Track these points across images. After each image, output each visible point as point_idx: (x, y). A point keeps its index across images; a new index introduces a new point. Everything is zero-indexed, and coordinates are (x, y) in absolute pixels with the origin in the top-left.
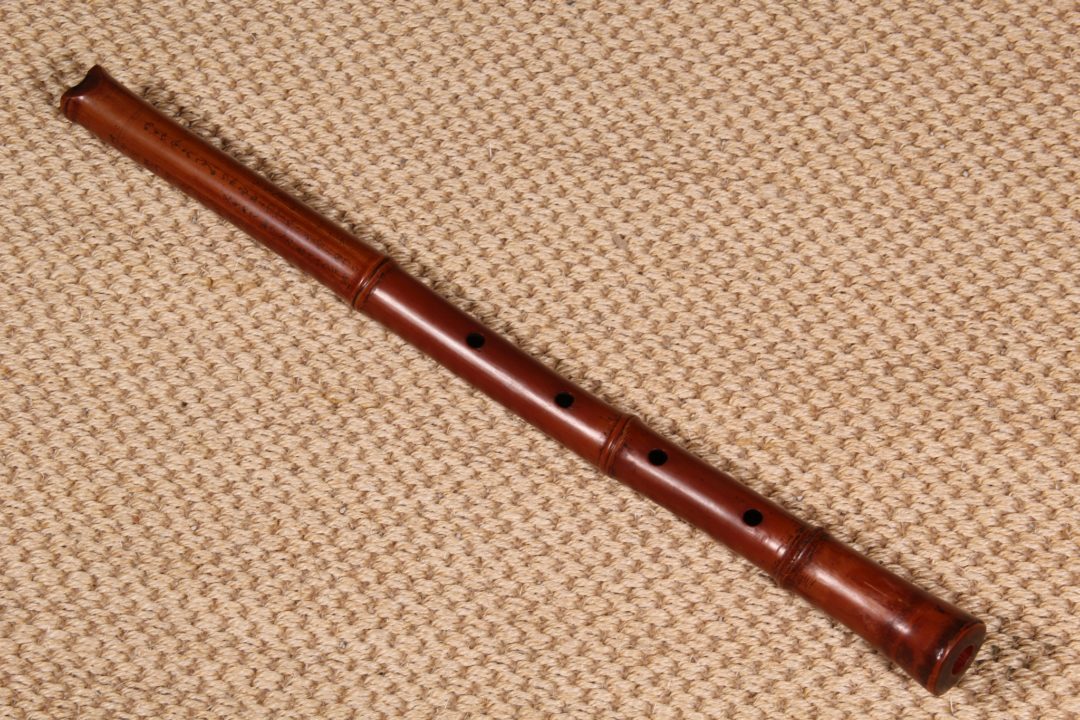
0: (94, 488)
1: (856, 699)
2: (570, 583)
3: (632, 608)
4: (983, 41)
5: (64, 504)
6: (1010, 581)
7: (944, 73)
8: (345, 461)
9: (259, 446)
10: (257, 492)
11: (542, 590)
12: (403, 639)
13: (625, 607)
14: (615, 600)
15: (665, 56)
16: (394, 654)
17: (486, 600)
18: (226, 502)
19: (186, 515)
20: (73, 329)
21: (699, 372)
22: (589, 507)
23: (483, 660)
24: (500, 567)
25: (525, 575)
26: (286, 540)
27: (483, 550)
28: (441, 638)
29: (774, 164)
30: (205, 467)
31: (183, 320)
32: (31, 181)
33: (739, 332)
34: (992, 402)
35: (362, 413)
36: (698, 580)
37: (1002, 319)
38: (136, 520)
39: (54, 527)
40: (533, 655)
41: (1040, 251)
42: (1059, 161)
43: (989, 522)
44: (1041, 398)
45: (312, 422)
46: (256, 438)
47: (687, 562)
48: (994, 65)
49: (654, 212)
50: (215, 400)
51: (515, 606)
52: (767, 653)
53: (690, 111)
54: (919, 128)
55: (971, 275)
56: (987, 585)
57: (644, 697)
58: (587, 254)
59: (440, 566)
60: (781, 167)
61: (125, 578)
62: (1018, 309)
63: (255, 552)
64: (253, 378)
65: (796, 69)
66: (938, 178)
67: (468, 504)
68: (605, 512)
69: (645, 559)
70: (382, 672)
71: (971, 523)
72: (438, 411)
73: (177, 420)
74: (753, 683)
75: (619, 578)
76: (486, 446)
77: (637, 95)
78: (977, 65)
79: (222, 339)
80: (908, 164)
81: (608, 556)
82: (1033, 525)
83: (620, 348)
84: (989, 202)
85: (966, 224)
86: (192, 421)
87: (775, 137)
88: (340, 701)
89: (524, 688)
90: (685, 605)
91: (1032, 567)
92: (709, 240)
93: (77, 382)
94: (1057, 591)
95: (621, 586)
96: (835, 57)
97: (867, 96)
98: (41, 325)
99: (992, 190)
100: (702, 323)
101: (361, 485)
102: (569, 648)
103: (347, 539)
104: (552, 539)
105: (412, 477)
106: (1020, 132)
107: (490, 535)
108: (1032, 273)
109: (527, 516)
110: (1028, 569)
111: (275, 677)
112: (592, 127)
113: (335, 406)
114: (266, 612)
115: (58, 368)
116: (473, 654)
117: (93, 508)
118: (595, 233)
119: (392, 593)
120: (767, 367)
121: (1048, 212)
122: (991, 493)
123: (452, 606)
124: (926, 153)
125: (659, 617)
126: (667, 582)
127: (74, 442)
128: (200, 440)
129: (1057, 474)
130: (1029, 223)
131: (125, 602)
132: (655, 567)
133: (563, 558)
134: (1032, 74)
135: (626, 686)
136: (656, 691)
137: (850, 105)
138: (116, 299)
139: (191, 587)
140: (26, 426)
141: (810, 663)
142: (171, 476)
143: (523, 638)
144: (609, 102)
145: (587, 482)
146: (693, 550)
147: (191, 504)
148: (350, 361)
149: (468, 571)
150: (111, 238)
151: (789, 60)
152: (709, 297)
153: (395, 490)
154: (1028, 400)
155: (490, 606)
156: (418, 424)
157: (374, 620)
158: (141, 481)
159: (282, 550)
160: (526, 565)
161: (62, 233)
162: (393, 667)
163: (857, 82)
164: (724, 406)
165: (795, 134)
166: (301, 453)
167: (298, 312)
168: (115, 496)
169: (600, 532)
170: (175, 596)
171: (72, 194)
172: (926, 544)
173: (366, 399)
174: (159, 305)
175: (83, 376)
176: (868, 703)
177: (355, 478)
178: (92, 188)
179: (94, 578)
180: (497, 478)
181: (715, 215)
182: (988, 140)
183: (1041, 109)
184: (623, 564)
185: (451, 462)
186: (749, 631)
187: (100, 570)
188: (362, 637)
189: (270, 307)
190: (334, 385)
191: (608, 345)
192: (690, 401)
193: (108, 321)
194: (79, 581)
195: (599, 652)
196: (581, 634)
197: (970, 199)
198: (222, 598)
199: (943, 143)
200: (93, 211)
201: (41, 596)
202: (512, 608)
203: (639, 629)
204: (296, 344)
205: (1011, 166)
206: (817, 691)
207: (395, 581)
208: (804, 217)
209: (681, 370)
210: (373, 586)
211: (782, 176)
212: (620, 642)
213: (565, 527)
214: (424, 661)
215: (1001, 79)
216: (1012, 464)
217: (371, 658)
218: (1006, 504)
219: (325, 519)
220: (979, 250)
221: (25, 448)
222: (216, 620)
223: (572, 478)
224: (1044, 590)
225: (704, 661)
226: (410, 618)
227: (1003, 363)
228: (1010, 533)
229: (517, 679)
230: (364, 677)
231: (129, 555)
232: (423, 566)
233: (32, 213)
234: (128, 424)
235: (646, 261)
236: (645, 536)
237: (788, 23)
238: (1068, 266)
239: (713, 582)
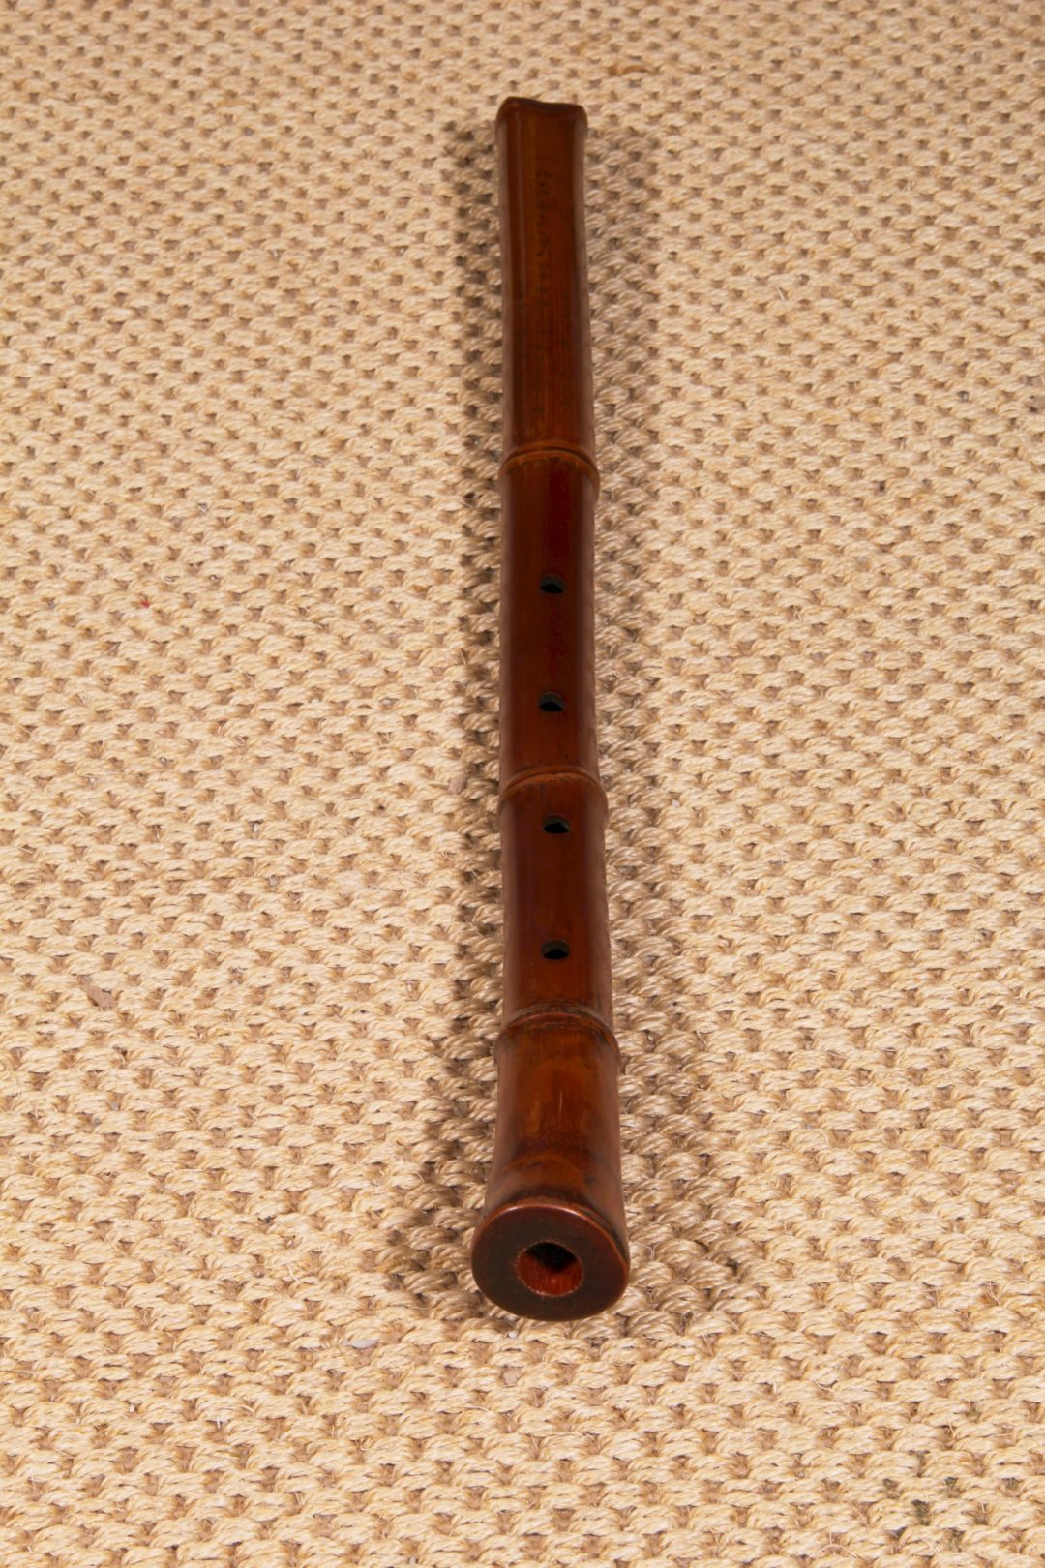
6: (919, 1390)
15: (125, 721)
21: (285, 1171)
22: (129, 1425)
29: (349, 841)
33: (348, 1097)
34: (811, 1119)
36: (357, 1504)
37: (794, 997)
41: (828, 889)
42: (823, 760)
43: (854, 1305)
44: (891, 1099)
47: (329, 1478)
48: (680, 648)
49: (155, 947)
53: (187, 792)
55: (723, 942)
56: (878, 1405)
58: (45, 1029)
60: (364, 845)
62: (817, 976)
65: (354, 704)
68: (160, 1427)
69: (250, 1488)
71: (824, 1312)
75: (206, 1532)
77: (88, 783)
78: (655, 652)
81: (180, 1499)
82: (932, 1295)
83: (136, 1159)
84: (725, 834)
85: (696, 872)
87: (341, 803)
90: (341, 1550)
91: (947, 1360)
92: (261, 970)
94: (1000, 1388)
95: (213, 1544)
96: (416, 677)
100: (276, 1093)
104: (67, 1493)
106: (747, 730)
108: (823, 923)
110: (942, 1365)
112: (18, 842)
118: (55, 997)
120: (406, 1141)
121: (825, 831)
122: (845, 1259)
126: (300, 1520)
129: (950, 1208)
130: (800, 851)
132: (270, 1498)
133: (91, 1521)
134: (744, 648)
144: (40, 802)
145: (116, 1384)
146: (338, 1456)
151: (342, 693)
152: (280, 1054)
154: (870, 1106)
160: (25, 1549)
164: (344, 1215)
165: (374, 792)
169: (157, 1461)
172: (754, 1361)
181: (265, 932)
182: (699, 749)
183: (773, 694)
184: (207, 1506)
191: (114, 1161)
192: (281, 1219)
197: (694, 835)
205: (747, 779)
208: (420, 907)
209: (255, 1174)
211: (369, 857)
213: (88, 1468)
215: (699, 664)
216: (870, 1206)
218: (878, 1270)
220: (727, 903)
223: (86, 1385)
224: (978, 1390)
227: (813, 1058)
228: (896, 1315)
235: (157, 1020)
236: (243, 1452)
237: (326, 643)
238: (880, 902)
239: (385, 1501)
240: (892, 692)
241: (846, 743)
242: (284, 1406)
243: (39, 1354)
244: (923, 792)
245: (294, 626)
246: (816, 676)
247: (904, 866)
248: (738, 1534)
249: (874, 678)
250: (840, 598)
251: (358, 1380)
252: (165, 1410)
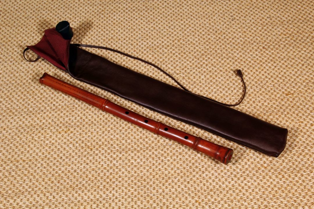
0: (48, 178)
1: (208, 177)
2: (148, 171)
3: (161, 172)
4: (192, 51)
5: (43, 183)
7: (187, 58)
8: (97, 159)
9: (79, 161)
10: (81, 170)
11: (143, 174)
12: (119, 191)
13: (159, 172)
14: (157, 172)
16: (118, 194)
17: (133, 178)
18: (75, 174)
19: (68, 179)
20: (35, 149)
22: (147, 155)
23: (135, 190)
24: (133, 171)
25: (138, 172)
26: (90, 178)
27: (129, 169)
28: (126, 188)
30: (69, 168)
31: (56, 141)
32: (17, 122)
35: (97, 149)
36: (172, 163)
38: (59, 182)
39: (42, 188)
40: (145, 187)
41: (215, 86)
42: (213, 69)
45: (88, 154)
46: (78, 160)
47: (168, 160)
48: (196, 54)
50: (67, 155)
51: (139, 178)
52: (189, 173)
54: (186, 69)
57: (169, 188)
59: (121, 175)
61: (60, 194)
63: (84, 182)
64: (73, 148)
66: (192, 77)
67: (123, 161)
68: (150, 155)
69: (160, 162)
70: (116, 198)
72: (112, 145)
73: (61, 161)
74: (188, 180)
75: (157, 167)
76: (123, 149)
78: (193, 55)
79: (65, 143)
80: (186, 76)
81: (153, 163)
84: (203, 79)
85: (200, 84)
86: (64, 160)
88: (110, 206)
89: (145, 193)
90: (171, 169)
93: (38, 159)
96: (167, 60)
97: (175, 65)
98: (28, 150)
99: (203, 77)
101: (101, 163)
102: (151, 183)
103: (102, 174)
104: (142, 163)
105: (111, 159)
106: (204, 65)
107: (129, 166)
108: (215, 90)
109: (135, 160)
111: (96, 205)
113: (91, 150)
114: (90, 193)
115: (34, 157)
116: (133, 189)
117: (49, 182)
119: (114, 182)
121: (214, 78)
123: (126, 181)
124: (189, 73)
125: (167, 172)
126: (166, 165)
127: (41, 171)
128: (67, 163)
130: (211, 81)
131: (61, 199)
132: (163, 163)
133: (145, 166)
134: (203, 55)
135: (164, 187)
136: (170, 186)
137: (172, 68)
138: (42, 140)
139: (74, 192)
140: (31, 170)
141: (197, 173)
142: (63, 172)
143: (142, 184)
145: (145, 151)
146: (169, 158)
147: (69, 176)
148: (92, 140)
149: (127, 174)
150: (37, 129)
153: (108, 162)
155: (134, 180)
156: (109, 148)
157: (112, 189)
158: (57, 175)
159: (89, 180)
161: (27, 131)
162: (118, 197)
163: (172, 63)
166: (87, 160)
167: (79, 133)
168: (53, 179)
169: (150, 159)
170: (71, 195)
171: (27, 122)
173: (97, 146)
174: (50, 139)
175: (39, 157)
176: (210, 177)
177: (100, 162)
178: (30, 120)
179: (54, 196)
180: (127, 155)
182: (199, 68)
183: (206, 60)
184: (157, 164)
185: (118, 154)
186: (184, 170)
187: (54, 194)
188: (111, 192)
189: (73, 134)
190: (90, 145)
193: (41, 145)
194: (51, 197)
195: (157, 182)
196: (153, 180)
197: (199, 80)
198: (80, 193)
199: (191, 71)
200: (32, 125)
201: (44, 203)
202: (138, 179)
203: (163, 176)
204: (80, 140)
205: (205, 72)
206: (200, 178)
207: (114, 180)
210: (110, 182)
212: (161, 179)
213: (143, 160)
214: (124, 194)
215: (198, 57)
217: (113, 196)
219: (96, 172)
220: (204, 88)
221: (32, 174)
222: (81, 197)
223: (142, 151)
225: (178, 178)
226: (119, 186)
229: (143, 192)
230: (113, 200)
231: (59, 190)
232: (118, 175)
233: (20, 128)
234: (51, 164)
236: (159, 158)
237: (156, 56)
238: (220, 87)
239: (175, 163)
240: (220, 60)
241: (215, 67)
242: (163, 152)
243: (136, 147)
244: (224, 73)
245: (152, 53)
246: (211, 58)
247: (223, 82)
248: (211, 165)
249: (217, 58)
250: (213, 47)
251: (170, 149)
252: (150, 153)
